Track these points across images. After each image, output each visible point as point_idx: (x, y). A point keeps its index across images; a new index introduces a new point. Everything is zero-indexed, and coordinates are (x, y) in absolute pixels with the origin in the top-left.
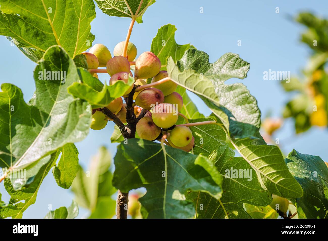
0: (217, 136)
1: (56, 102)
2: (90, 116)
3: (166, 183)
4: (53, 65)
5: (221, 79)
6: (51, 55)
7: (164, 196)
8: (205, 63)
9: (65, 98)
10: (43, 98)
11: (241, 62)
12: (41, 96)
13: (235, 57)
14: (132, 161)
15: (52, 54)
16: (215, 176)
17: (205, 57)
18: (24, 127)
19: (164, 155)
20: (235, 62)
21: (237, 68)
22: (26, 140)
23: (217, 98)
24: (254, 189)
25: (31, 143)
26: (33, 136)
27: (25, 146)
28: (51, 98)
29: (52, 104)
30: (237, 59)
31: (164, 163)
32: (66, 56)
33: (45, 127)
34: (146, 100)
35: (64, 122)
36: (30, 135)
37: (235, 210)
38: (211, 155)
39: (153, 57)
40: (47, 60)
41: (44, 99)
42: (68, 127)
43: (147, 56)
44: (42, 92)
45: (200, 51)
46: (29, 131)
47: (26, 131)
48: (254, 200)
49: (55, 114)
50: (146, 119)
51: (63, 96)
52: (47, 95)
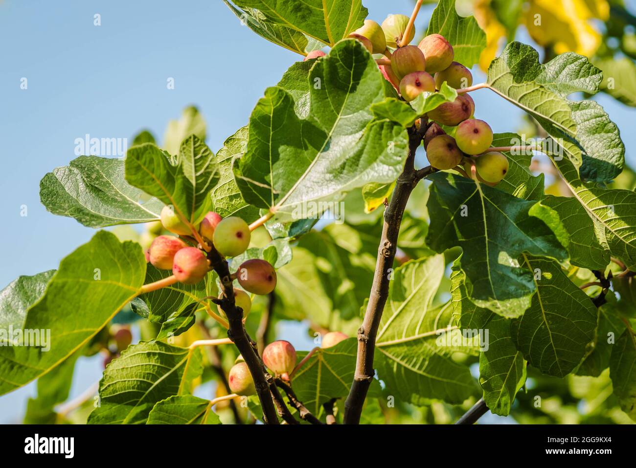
0: (522, 160)
1: (339, 117)
2: (406, 146)
3: (487, 239)
4: (341, 64)
5: (560, 91)
6: (340, 50)
7: (486, 259)
8: (534, 64)
9: (354, 112)
10: (320, 110)
11: (589, 68)
12: (318, 107)
13: (581, 60)
14: (447, 208)
15: (342, 49)
16: (560, 236)
17: (534, 54)
18: (292, 150)
19: (480, 198)
20: (581, 67)
21: (584, 76)
22: (295, 169)
23: (574, 127)
24: (580, 244)
25: (302, 174)
26: (303, 165)
27: (292, 178)
28: (333, 111)
29: (332, 120)
30: (585, 63)
31: (482, 210)
32: (365, 55)
33: (322, 152)
34: (448, 114)
35: (357, 149)
36: (299, 162)
37: (547, 272)
38: (518, 190)
39: (444, 44)
40: (334, 57)
41: (322, 111)
42: (364, 156)
43: (437, 42)
44: (319, 101)
45: (526, 45)
46: (299, 156)
47: (294, 155)
48: (580, 259)
49: (339, 133)
50: (444, 140)
51: (351, 109)
52: (326, 106)
